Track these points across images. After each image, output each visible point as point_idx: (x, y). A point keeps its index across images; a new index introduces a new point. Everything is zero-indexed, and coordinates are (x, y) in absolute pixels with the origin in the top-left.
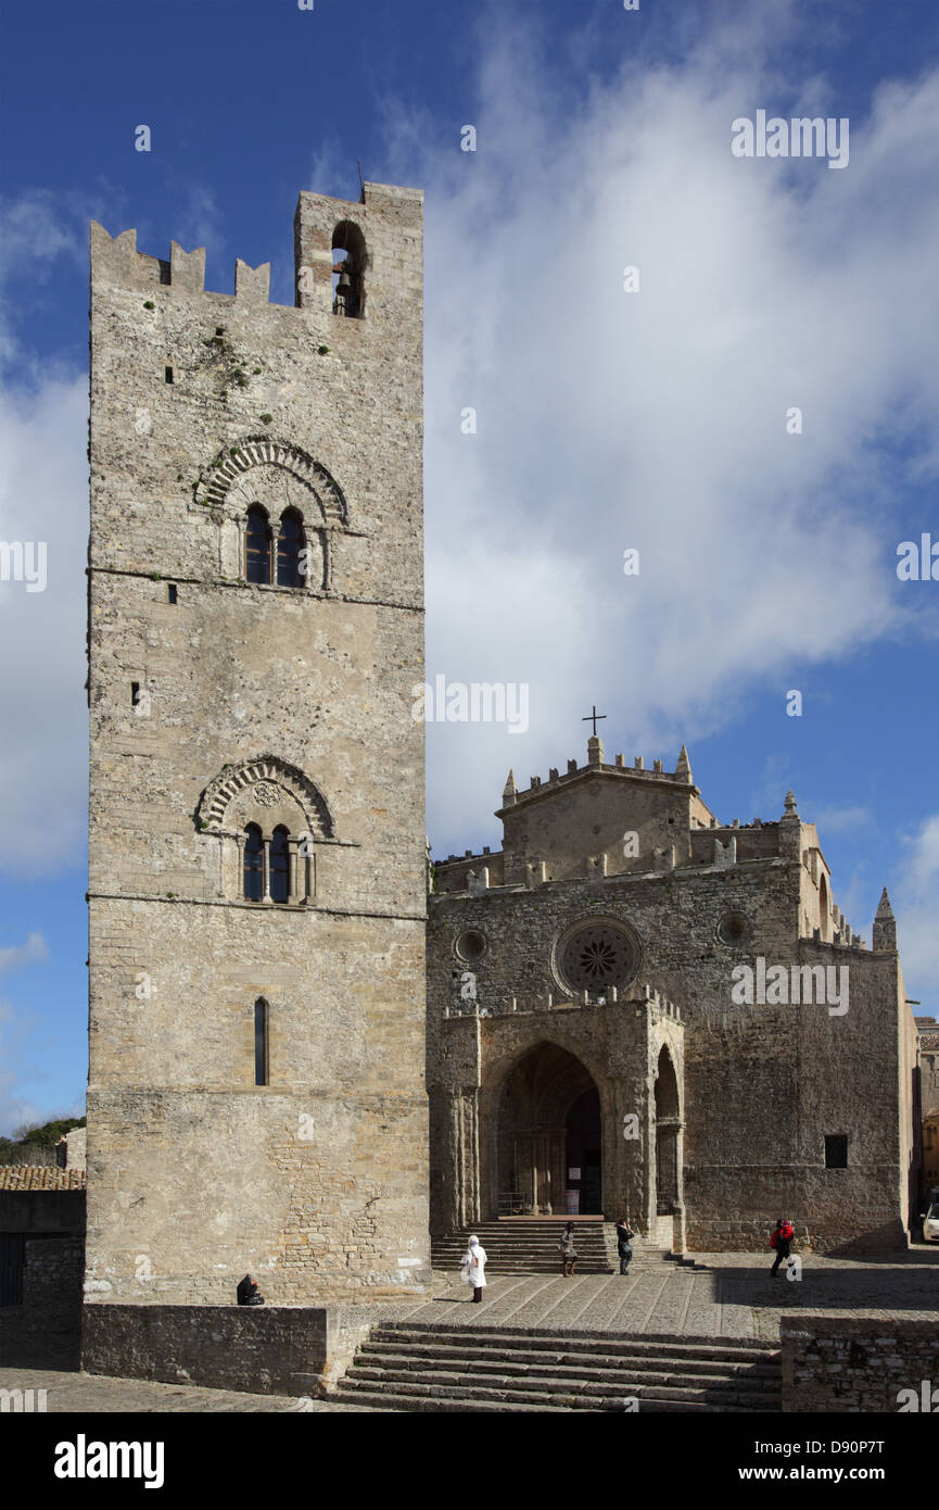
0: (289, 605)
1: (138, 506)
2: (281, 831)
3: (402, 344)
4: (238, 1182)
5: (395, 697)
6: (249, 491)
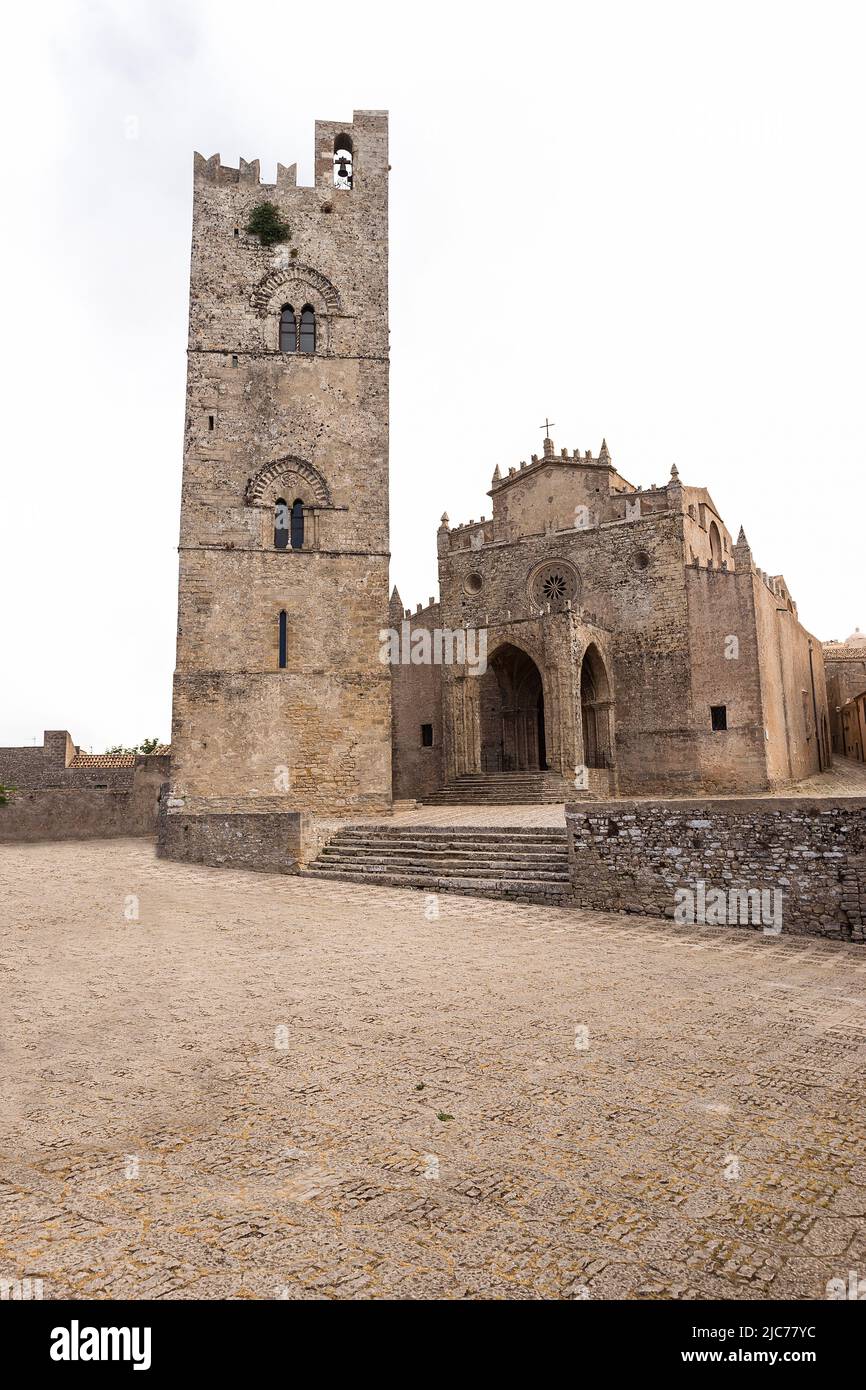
0: (305, 363)
1: (215, 312)
2: (298, 502)
3: (375, 201)
4: (266, 735)
5: (370, 415)
6: (282, 297)
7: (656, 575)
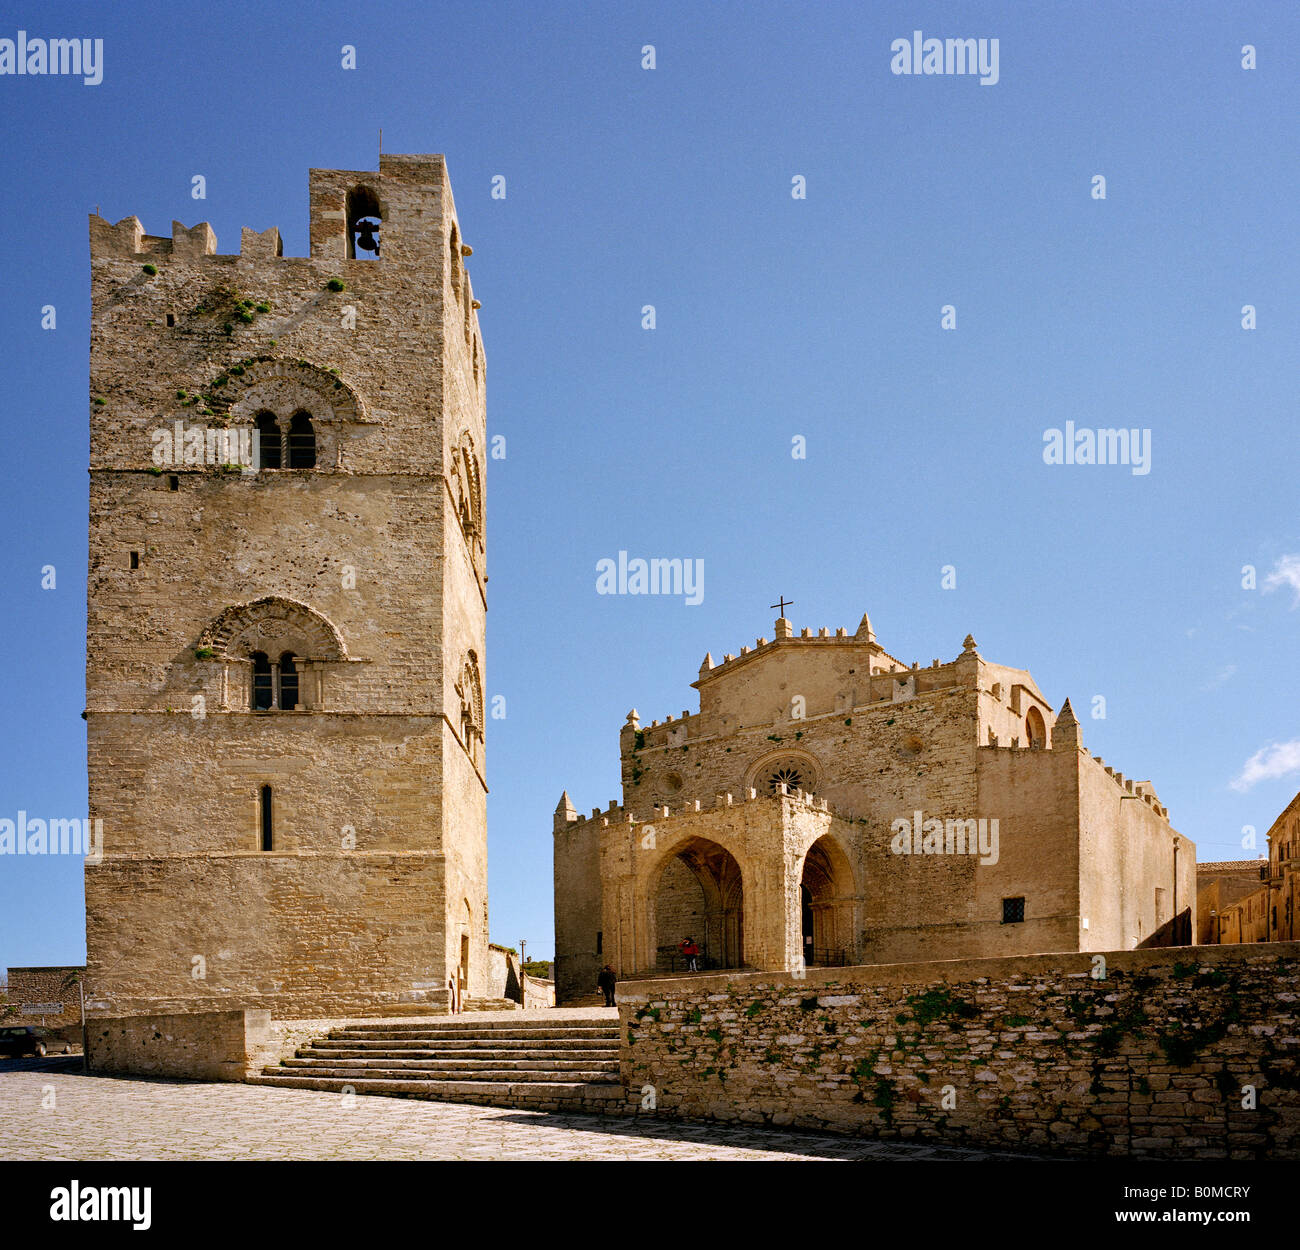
7: (933, 760)
